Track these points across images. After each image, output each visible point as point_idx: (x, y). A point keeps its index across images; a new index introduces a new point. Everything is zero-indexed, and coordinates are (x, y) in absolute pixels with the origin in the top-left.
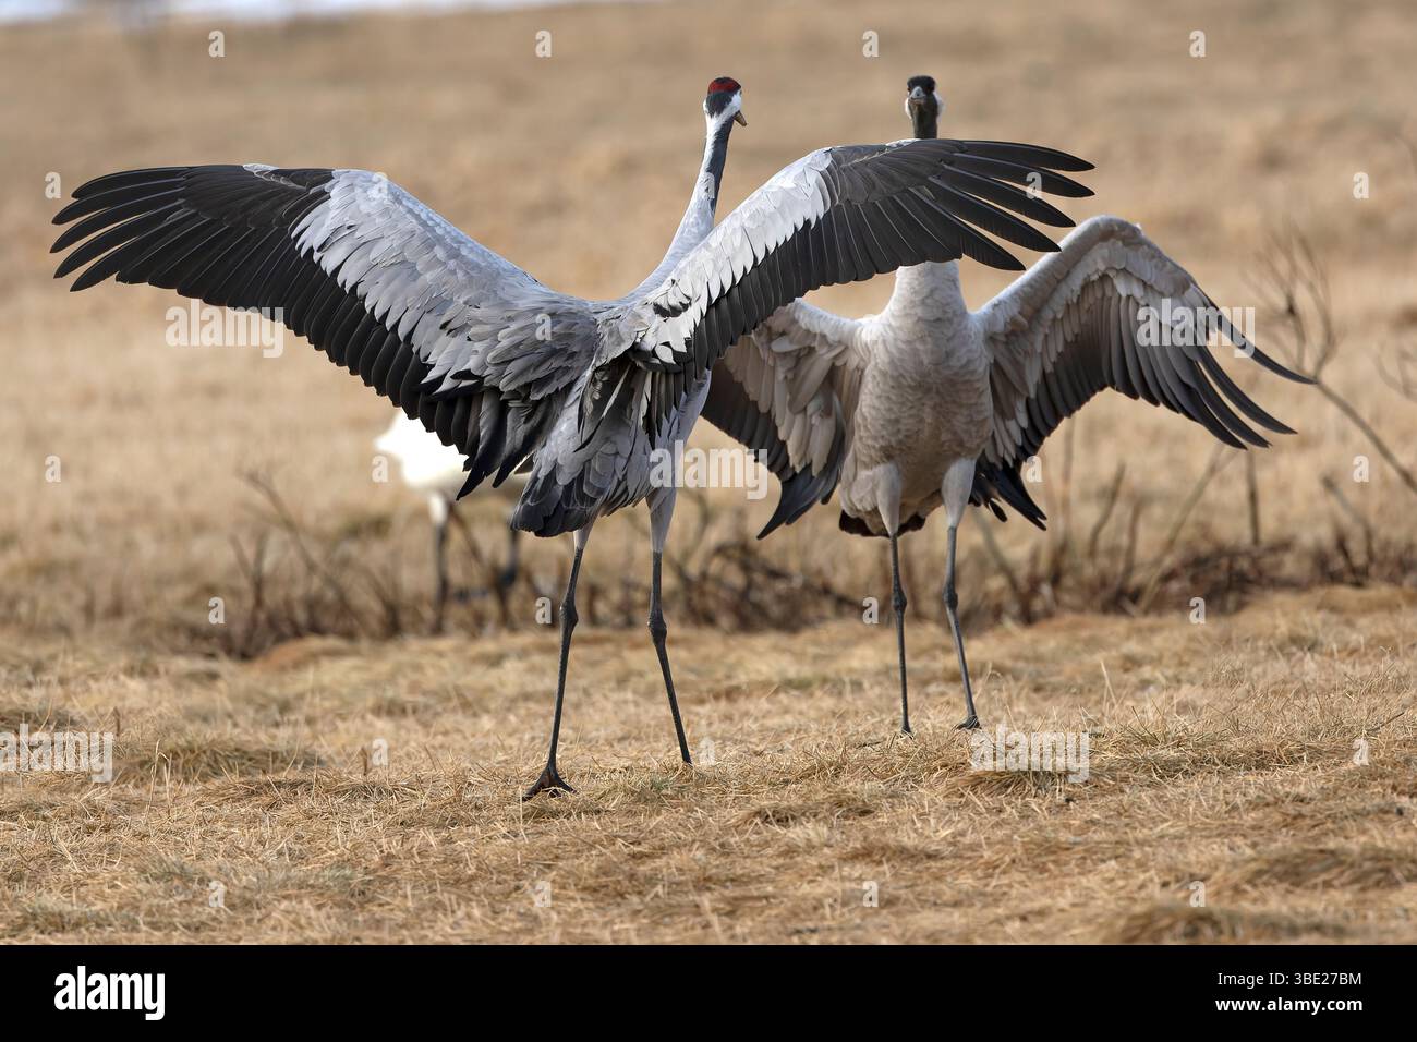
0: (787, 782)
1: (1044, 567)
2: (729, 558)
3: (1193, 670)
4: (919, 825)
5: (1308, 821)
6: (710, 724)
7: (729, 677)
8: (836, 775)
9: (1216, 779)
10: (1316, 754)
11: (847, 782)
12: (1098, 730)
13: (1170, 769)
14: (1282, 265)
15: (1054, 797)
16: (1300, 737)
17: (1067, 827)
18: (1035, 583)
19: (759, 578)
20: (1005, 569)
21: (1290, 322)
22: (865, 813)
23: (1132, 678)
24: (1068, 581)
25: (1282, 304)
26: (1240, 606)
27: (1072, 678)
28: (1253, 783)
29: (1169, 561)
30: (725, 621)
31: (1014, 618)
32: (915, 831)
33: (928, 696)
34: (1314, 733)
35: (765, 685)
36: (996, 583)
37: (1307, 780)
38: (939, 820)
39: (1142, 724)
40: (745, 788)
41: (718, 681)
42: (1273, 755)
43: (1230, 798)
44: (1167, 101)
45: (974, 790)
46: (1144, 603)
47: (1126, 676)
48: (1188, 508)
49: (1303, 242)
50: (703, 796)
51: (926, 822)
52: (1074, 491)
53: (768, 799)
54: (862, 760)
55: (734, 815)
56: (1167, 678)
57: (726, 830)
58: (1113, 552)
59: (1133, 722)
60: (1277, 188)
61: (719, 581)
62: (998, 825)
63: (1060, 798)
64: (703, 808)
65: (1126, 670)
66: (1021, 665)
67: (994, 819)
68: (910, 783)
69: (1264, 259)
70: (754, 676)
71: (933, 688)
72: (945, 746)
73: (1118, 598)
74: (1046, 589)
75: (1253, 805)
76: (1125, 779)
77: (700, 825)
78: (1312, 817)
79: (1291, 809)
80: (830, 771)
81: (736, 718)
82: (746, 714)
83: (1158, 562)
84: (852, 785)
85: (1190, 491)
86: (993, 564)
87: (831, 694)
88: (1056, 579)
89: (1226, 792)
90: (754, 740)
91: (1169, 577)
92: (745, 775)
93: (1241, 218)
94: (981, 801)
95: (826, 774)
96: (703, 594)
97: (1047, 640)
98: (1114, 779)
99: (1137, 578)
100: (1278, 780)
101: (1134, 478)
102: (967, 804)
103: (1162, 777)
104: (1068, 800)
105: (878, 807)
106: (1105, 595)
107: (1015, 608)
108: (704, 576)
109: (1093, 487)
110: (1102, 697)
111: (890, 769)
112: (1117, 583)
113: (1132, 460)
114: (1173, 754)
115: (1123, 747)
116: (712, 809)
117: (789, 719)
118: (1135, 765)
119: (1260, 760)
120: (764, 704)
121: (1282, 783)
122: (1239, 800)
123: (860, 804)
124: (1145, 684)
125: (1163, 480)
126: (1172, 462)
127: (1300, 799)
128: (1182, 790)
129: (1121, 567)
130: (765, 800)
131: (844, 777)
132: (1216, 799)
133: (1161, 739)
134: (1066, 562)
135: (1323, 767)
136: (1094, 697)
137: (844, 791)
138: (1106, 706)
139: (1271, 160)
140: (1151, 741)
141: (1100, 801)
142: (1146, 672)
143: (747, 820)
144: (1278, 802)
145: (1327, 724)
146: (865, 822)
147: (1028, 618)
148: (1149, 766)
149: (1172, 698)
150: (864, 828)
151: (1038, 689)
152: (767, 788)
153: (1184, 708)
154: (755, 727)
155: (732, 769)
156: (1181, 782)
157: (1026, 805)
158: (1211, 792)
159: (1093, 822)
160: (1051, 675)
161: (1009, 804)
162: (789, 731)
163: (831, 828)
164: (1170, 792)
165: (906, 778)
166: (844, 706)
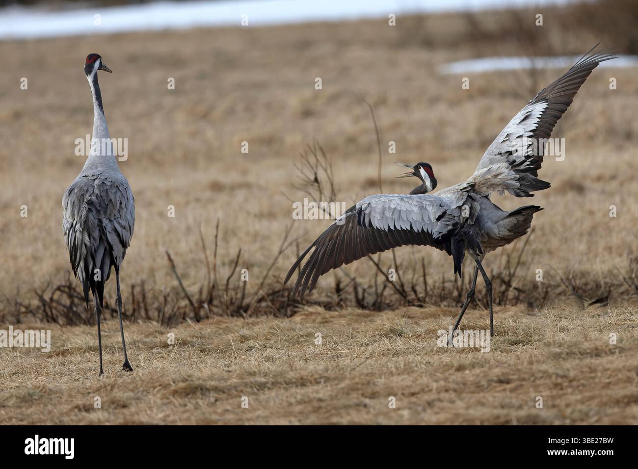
0: (89, 393)
1: (205, 296)
2: (63, 292)
3: (272, 342)
4: (149, 412)
5: (324, 410)
6: (55, 367)
7: (63, 346)
8: (112, 390)
9: (282, 391)
10: (327, 379)
11: (116, 393)
12: (230, 369)
13: (262, 386)
14: (312, 160)
15: (209, 399)
16: (320, 372)
17: (215, 412)
18: (201, 303)
19: (76, 301)
20: (188, 297)
21: (316, 184)
22: (124, 406)
23: (245, 346)
24: (215, 302)
25: (312, 178)
26: (294, 313)
27: (218, 346)
28: (299, 393)
29: (261, 293)
30: (61, 320)
31: (191, 319)
32: (147, 415)
33: (153, 354)
34: (327, 370)
35: (79, 349)
36: (184, 303)
37: (323, 391)
38: (158, 409)
39: (249, 366)
40: (70, 396)
41: (59, 347)
42: (308, 380)
43: (289, 399)
44: (260, 86)
45: (174, 395)
46: (249, 312)
47: (242, 345)
48: (269, 270)
49: (321, 149)
50: (51, 399)
51: (152, 411)
52: (218, 262)
53: (81, 400)
54: (123, 382)
55: (65, 408)
56: (260, 345)
57: (62, 414)
58: (236, 289)
59: (245, 366)
60: (309, 124)
61: (58, 302)
62: (185, 412)
63: (212, 400)
64: (51, 404)
65: (242, 342)
66: (194, 340)
67: (182, 409)
68: (145, 393)
69: (304, 157)
70: (74, 345)
71: (155, 351)
72: (161, 376)
73: (239, 310)
74: (206, 306)
75: (299, 403)
76: (242, 391)
77: (50, 412)
78: (326, 408)
79: (316, 404)
80: (109, 388)
81: (66, 364)
82: (71, 362)
83: (256, 294)
84: (118, 394)
85: (270, 262)
86: (183, 294)
87: (109, 353)
88: (210, 302)
89: (287, 397)
90: (74, 374)
91: (260, 300)
92: (71, 390)
93: (293, 139)
94: (177, 401)
95: (107, 390)
96: (51, 308)
97: (206, 328)
98: (237, 391)
99: (247, 301)
100: (310, 391)
101: (245, 256)
102: (171, 403)
103: (258, 390)
104: (216, 401)
105: (131, 404)
106: (232, 308)
107: (192, 315)
108: (51, 299)
109: (227, 260)
110: (231, 354)
111: (136, 387)
112: (237, 303)
113: (245, 247)
114: (263, 380)
115: (241, 377)
116: (55, 405)
117: (90, 364)
118: (246, 385)
119: (302, 382)
120: (79, 358)
121: (312, 393)
122: (293, 400)
123: (122, 403)
124: (250, 348)
125: (259, 257)
126: (262, 248)
127: (320, 400)
128: (267, 396)
129: (239, 295)
130: (80, 401)
131: (115, 390)
132: (282, 400)
133: (258, 373)
134: (215, 293)
135: (331, 386)
136: (228, 354)
137: (115, 397)
138: (233, 358)
139: (307, 113)
140: (253, 374)
141: (231, 401)
142: (251, 343)
143: (72, 410)
144: (310, 401)
145: (332, 366)
146: (125, 411)
147: (198, 319)
148: (252, 385)
149: (262, 354)
150: (123, 413)
151: (202, 351)
152: (80, 396)
153: (268, 359)
154: (74, 368)
155: (64, 387)
156: (267, 392)
157: (197, 403)
158: (280, 397)
159: (227, 411)
160: (208, 344)
161: (190, 402)
162: (90, 370)
163: (109, 413)
164: (262, 397)
165: (143, 391)
166: (114, 358)
